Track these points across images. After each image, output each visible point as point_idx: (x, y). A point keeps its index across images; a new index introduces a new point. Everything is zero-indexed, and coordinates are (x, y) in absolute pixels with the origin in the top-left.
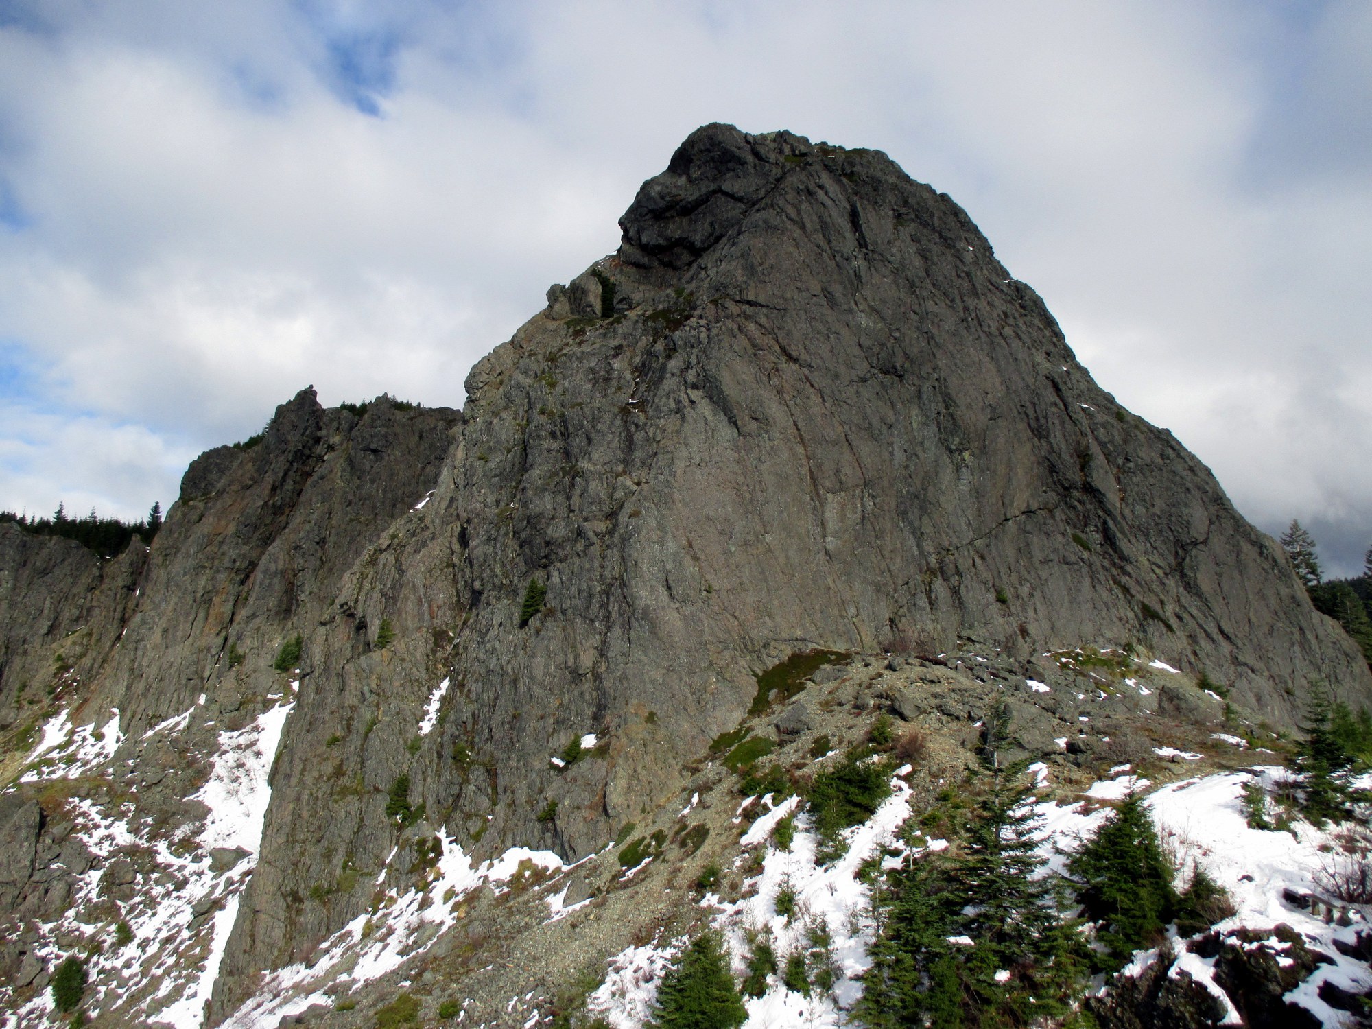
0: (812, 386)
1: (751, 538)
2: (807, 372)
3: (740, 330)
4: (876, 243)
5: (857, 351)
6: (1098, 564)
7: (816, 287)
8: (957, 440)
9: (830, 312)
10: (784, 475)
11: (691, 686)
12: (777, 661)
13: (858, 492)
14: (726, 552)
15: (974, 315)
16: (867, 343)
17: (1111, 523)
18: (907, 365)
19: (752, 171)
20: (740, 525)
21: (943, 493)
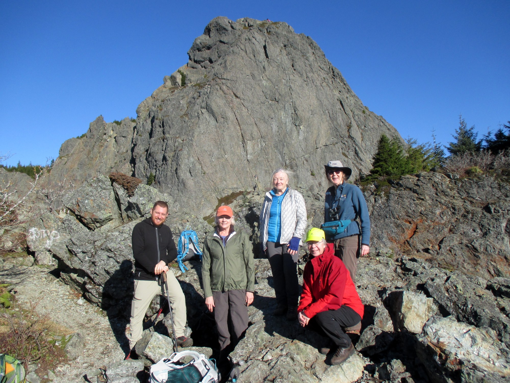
0: (244, 106)
1: (220, 156)
2: (242, 101)
3: (220, 88)
4: (272, 56)
5: (261, 93)
6: (351, 162)
7: (248, 72)
8: (298, 122)
9: (253, 81)
10: (232, 136)
11: (196, 203)
12: (226, 195)
13: (259, 140)
14: (211, 161)
15: (311, 79)
16: (265, 90)
17: (357, 149)
18: (280, 97)
19: (230, 33)
20: (216, 152)
21: (293, 140)
